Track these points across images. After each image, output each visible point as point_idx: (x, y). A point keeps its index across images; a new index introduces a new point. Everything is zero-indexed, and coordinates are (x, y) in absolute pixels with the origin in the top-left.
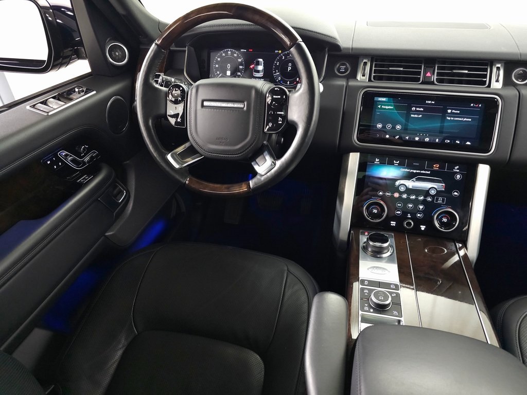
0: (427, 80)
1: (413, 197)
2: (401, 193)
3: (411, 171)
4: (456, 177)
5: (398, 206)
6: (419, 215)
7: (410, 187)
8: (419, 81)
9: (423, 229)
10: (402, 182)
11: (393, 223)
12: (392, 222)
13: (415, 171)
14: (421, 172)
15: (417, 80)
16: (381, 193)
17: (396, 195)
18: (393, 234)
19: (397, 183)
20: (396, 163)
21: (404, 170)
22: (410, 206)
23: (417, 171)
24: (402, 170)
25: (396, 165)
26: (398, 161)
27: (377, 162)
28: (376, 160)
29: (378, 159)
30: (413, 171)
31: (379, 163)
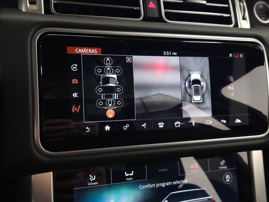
0: (150, 15)
3: (158, 185)
4: (225, 179)
8: (139, 16)
13: (163, 185)
14: (175, 183)
15: (137, 15)
20: (129, 177)
21: (144, 187)
23: (168, 184)
24: (141, 187)
25: (129, 181)
26: (133, 172)
27: (93, 181)
28: (91, 178)
29: (95, 176)
30: (160, 185)
31: (97, 183)
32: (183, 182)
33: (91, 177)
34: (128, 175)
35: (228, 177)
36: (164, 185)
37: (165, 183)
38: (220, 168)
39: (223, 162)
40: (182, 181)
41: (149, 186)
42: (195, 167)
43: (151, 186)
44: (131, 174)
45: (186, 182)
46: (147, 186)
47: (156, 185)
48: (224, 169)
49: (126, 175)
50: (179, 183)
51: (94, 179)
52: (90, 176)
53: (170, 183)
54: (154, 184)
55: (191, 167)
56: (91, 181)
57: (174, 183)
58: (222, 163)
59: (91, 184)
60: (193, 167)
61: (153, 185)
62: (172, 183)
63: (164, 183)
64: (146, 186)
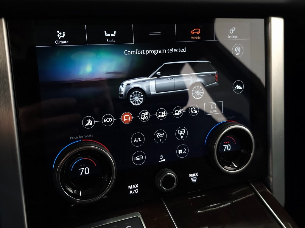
1: (163, 115)
2: (136, 111)
3: (148, 52)
5: (136, 143)
6: (180, 152)
7: (153, 92)
9: (194, 180)
10: (134, 83)
11: (133, 188)
12: (130, 187)
13: (155, 52)
16: (90, 123)
17: (127, 118)
18: (140, 216)
19: (123, 89)
20: (110, 38)
21: (130, 53)
22: (160, 135)
23: (161, 52)
24: (126, 52)
25: (111, 43)
26: (115, 32)
27: (62, 39)
28: (58, 35)
29: (64, 33)
30: (151, 51)
31: (67, 42)
32: (180, 51)
33: (60, 34)
34: (109, 35)
35: (238, 49)
36: (157, 52)
37: (158, 50)
38: (229, 37)
39: (233, 30)
40: (179, 49)
41: (137, 52)
42: (197, 33)
43: (139, 53)
44: (112, 35)
45: (184, 51)
46: (134, 52)
47: (145, 52)
48: (234, 38)
49: (106, 36)
50: (175, 51)
51: (63, 36)
52: (58, 32)
53: (164, 51)
54: (143, 51)
55: (192, 32)
56: (59, 38)
57: (169, 50)
58: (231, 31)
59: (59, 42)
60: (194, 33)
61: (141, 51)
62: (167, 51)
63: (156, 50)
64: (132, 52)
